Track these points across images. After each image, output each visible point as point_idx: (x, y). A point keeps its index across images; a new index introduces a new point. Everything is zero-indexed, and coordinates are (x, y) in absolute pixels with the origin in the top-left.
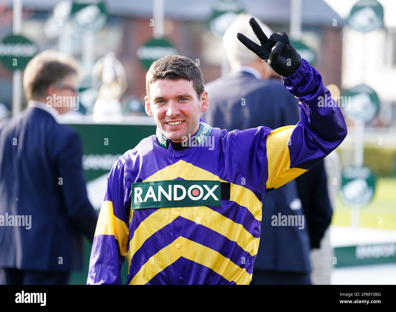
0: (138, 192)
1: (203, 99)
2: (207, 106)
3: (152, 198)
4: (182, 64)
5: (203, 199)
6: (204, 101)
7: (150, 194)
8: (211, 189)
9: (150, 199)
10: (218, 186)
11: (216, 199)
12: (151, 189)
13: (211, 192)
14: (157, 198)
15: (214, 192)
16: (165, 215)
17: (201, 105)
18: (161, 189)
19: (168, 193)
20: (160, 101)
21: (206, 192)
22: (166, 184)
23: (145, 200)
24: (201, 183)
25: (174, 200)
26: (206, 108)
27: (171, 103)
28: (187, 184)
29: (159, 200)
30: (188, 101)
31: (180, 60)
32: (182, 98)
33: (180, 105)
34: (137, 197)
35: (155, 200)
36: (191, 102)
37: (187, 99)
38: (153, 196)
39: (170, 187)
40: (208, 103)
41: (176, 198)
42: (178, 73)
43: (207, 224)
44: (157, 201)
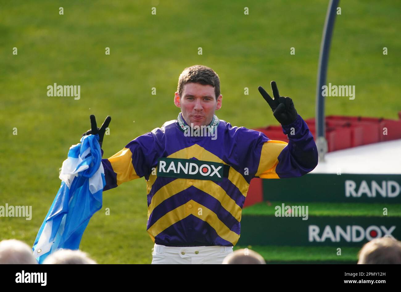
0: (163, 164)
1: (219, 100)
2: (220, 106)
3: (173, 170)
4: (210, 74)
5: (210, 176)
6: (219, 102)
7: (172, 167)
8: (216, 168)
9: (172, 171)
10: (221, 167)
11: (219, 176)
12: (172, 164)
13: (216, 171)
14: (177, 170)
15: (218, 171)
16: (182, 184)
17: (217, 104)
18: (180, 165)
19: (185, 168)
20: (189, 98)
21: (212, 171)
22: (184, 162)
23: (168, 171)
24: (210, 163)
25: (190, 173)
26: (219, 107)
27: (198, 100)
28: (200, 163)
29: (179, 172)
30: (210, 101)
31: (208, 70)
32: (207, 98)
33: (204, 103)
34: (162, 168)
35: (175, 172)
36: (211, 102)
37: (210, 100)
38: (174, 169)
39: (187, 164)
40: (221, 104)
41: (191, 173)
42: (207, 80)
43: (211, 193)
44: (176, 173)
